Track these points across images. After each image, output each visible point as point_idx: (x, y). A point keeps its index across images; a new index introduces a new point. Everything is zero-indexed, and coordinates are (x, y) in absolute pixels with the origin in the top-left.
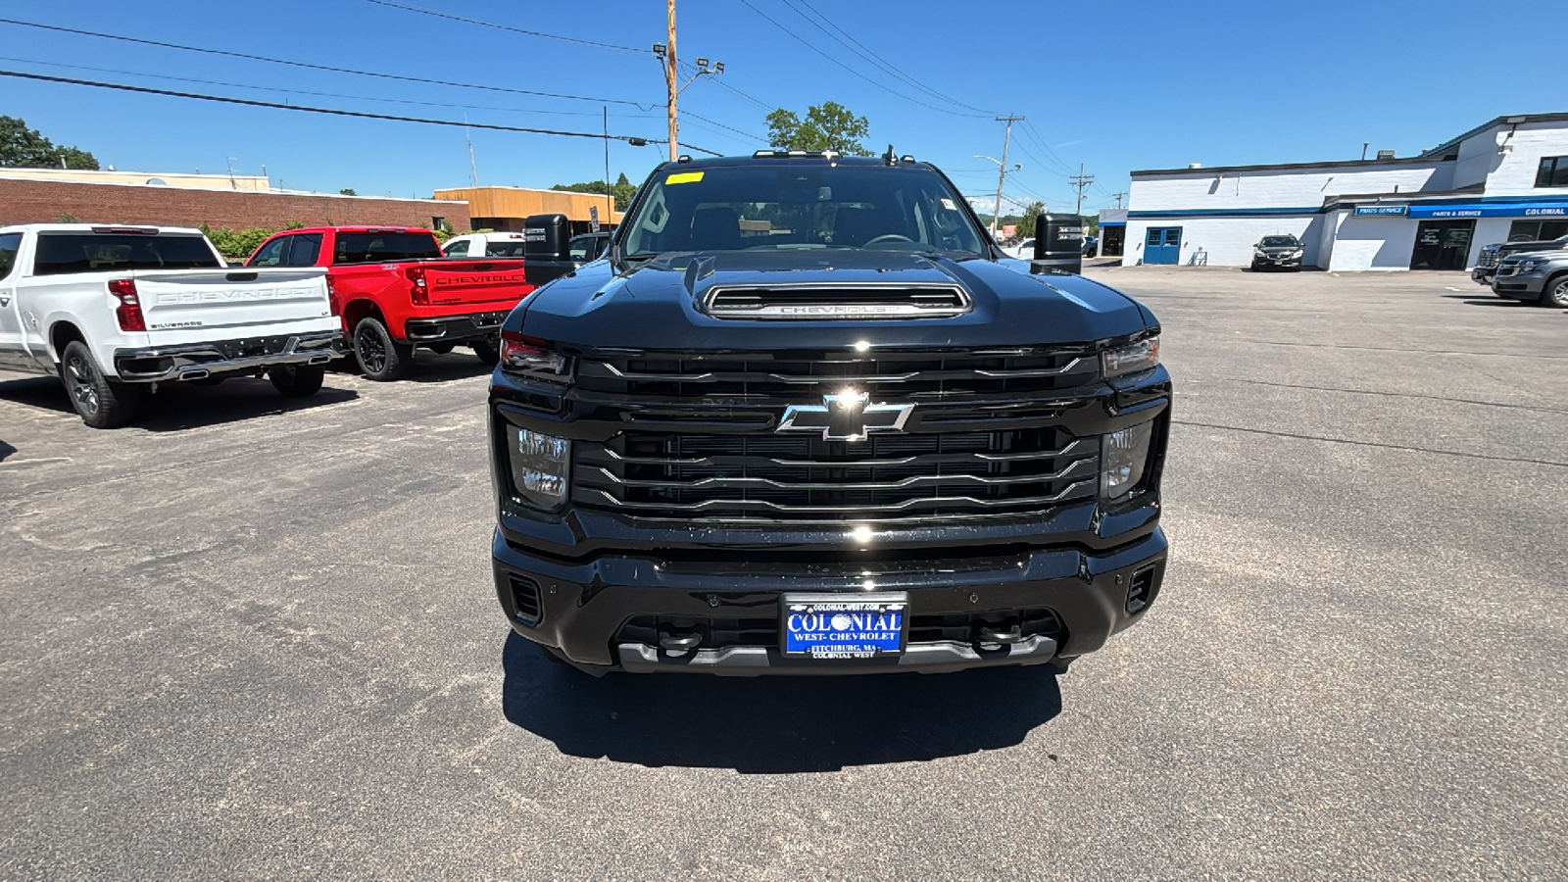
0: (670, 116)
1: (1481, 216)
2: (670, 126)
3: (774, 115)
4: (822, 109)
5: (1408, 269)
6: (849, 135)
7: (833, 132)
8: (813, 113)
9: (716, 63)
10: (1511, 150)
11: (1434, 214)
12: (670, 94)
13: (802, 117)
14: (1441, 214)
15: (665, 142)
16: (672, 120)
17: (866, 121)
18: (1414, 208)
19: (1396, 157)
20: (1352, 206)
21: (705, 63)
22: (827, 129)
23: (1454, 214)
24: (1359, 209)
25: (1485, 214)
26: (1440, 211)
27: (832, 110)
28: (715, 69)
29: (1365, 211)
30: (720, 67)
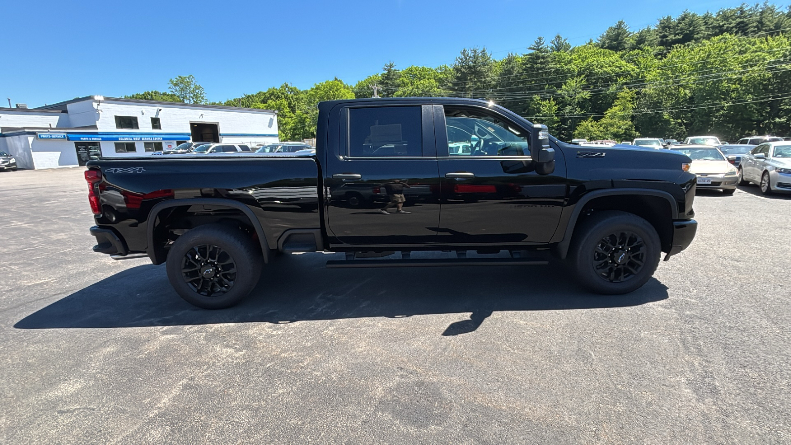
1: (102, 140)
5: (78, 166)
10: (102, 111)
11: (81, 139)
14: (84, 139)
18: (70, 136)
19: (28, 108)
20: (34, 133)
23: (90, 139)
24: (40, 135)
25: (103, 139)
26: (84, 138)
29: (44, 136)
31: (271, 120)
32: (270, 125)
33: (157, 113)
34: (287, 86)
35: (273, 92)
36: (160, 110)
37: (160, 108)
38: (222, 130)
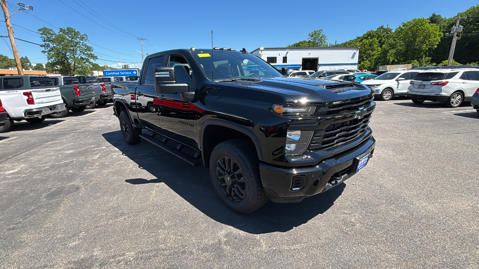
0: (8, 26)
2: (8, 30)
3: (42, 29)
4: (66, 29)
6: (80, 40)
7: (72, 39)
8: (61, 30)
9: (28, 6)
12: (5, 16)
13: (57, 32)
15: (7, 37)
16: (9, 28)
17: (86, 35)
21: (23, 5)
22: (70, 37)
27: (70, 31)
28: (28, 8)
30: (31, 8)
31: (355, 54)
32: (353, 57)
33: (287, 54)
34: (382, 28)
35: (370, 33)
36: (288, 52)
37: (288, 51)
38: (320, 62)
